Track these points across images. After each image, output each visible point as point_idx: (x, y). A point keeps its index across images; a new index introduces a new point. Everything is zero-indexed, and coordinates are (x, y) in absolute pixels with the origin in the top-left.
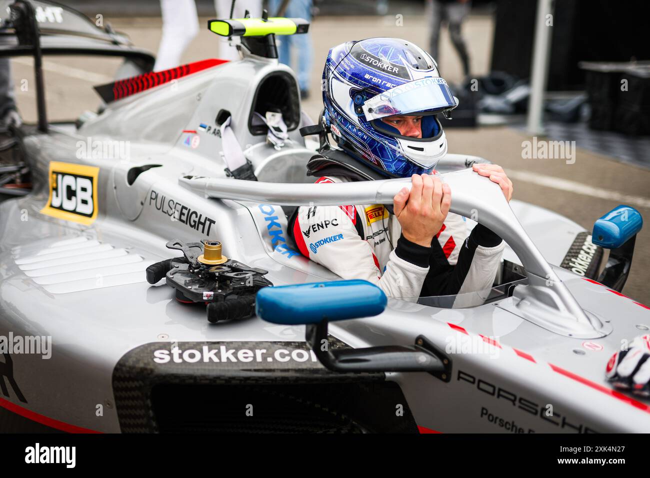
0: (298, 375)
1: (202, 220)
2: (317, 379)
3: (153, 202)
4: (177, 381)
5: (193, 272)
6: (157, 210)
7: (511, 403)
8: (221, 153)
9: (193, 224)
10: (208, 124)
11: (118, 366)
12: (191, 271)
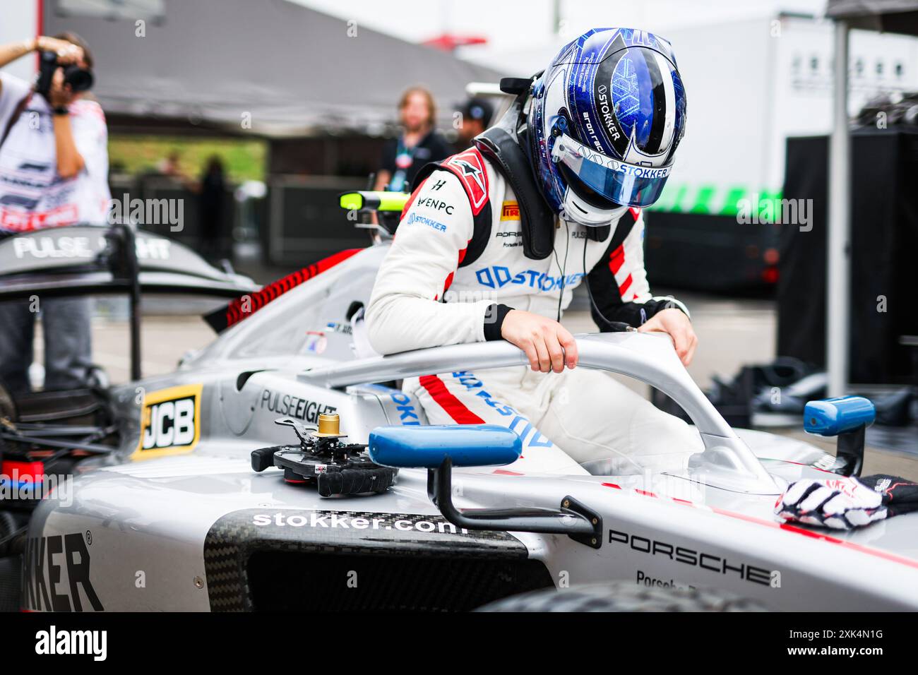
0: (420, 546)
1: (322, 410)
2: (443, 552)
3: (266, 402)
4: (278, 546)
5: (306, 450)
6: (268, 410)
7: (668, 556)
8: (352, 345)
9: (310, 417)
10: (335, 321)
11: (211, 532)
12: (303, 448)
